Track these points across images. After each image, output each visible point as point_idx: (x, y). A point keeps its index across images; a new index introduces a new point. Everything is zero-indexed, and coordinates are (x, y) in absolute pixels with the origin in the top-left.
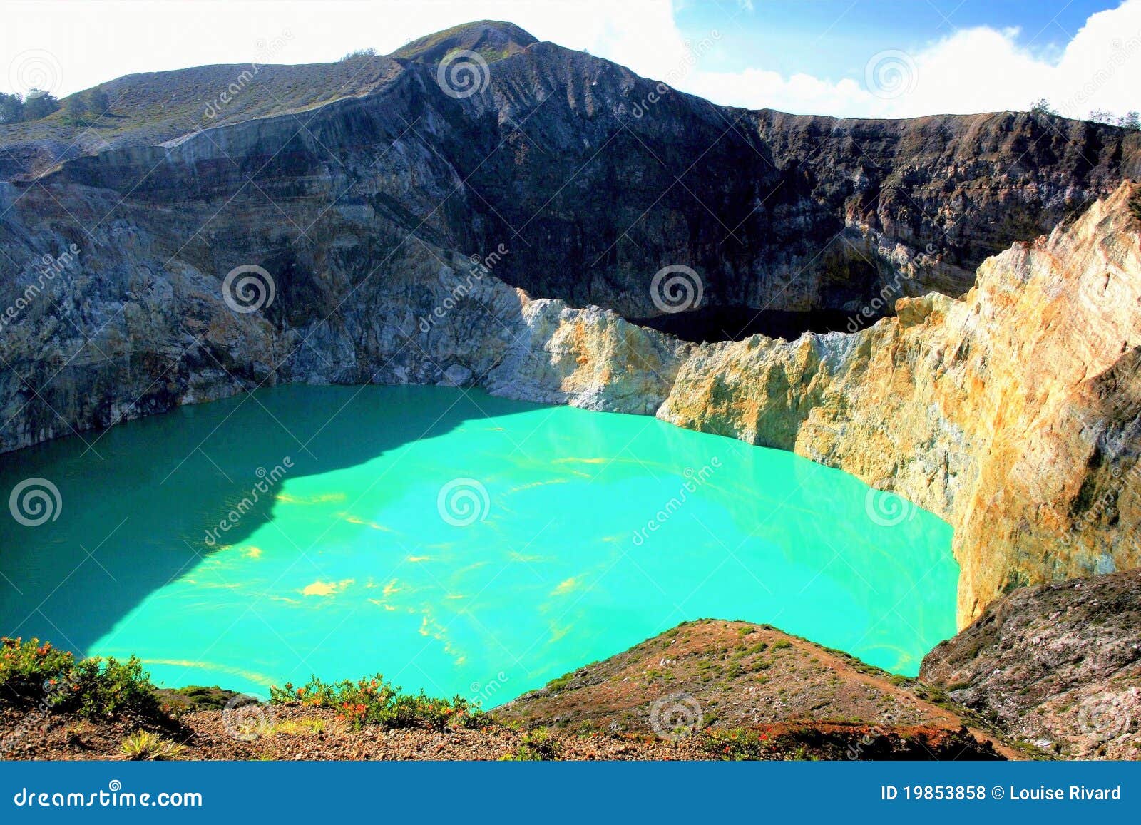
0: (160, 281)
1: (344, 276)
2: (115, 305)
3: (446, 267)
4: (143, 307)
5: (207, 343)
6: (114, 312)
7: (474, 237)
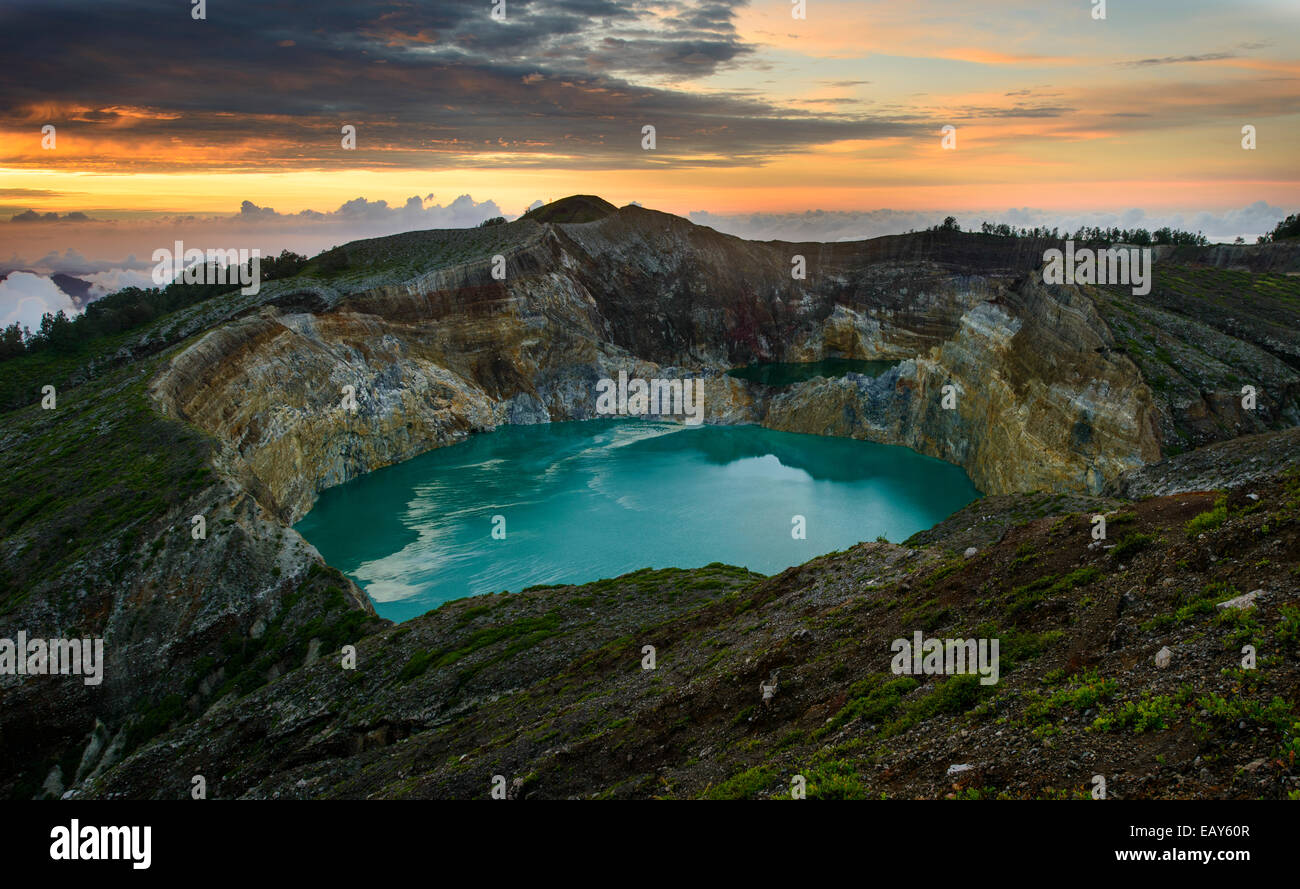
0: (419, 374)
1: (535, 364)
2: (395, 392)
3: (601, 353)
4: (413, 392)
5: (452, 414)
6: (395, 397)
7: (607, 334)
